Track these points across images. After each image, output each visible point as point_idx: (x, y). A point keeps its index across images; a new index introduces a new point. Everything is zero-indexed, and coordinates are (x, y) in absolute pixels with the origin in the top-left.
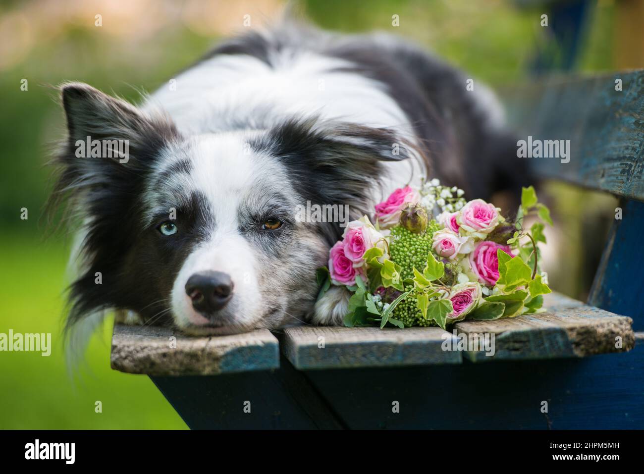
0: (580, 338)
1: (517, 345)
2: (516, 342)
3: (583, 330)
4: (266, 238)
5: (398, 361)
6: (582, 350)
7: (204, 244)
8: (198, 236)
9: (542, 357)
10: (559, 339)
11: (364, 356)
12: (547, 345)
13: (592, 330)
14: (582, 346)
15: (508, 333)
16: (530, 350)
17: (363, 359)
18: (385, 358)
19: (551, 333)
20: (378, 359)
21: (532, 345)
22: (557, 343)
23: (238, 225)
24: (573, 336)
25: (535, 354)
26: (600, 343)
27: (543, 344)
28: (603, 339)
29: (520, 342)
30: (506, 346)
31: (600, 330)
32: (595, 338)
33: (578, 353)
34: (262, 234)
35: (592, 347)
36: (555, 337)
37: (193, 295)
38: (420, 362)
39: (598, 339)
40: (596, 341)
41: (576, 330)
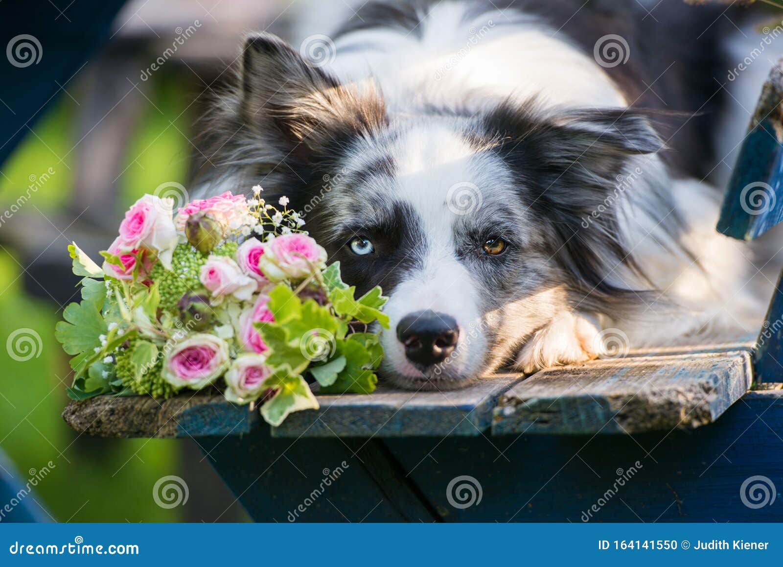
0: (627, 408)
1: (545, 416)
2: (543, 412)
3: (631, 399)
4: (489, 266)
5: (396, 430)
6: (629, 424)
7: (415, 272)
8: (406, 261)
9: (576, 432)
10: (599, 410)
11: (354, 423)
12: (583, 417)
13: (642, 399)
14: (630, 420)
15: (534, 401)
16: (561, 423)
17: (353, 426)
18: (380, 427)
19: (588, 402)
20: (371, 427)
21: (564, 417)
22: (596, 414)
23: (454, 248)
24: (617, 407)
25: (567, 428)
26: (653, 416)
27: (578, 416)
28: (656, 411)
29: (549, 412)
30: (532, 416)
31: (654, 400)
32: (646, 410)
33: (623, 428)
34: (483, 261)
35: (643, 421)
36: (593, 407)
37: (408, 342)
38: (424, 433)
39: (650, 411)
40: (647, 414)
41: (622, 398)
